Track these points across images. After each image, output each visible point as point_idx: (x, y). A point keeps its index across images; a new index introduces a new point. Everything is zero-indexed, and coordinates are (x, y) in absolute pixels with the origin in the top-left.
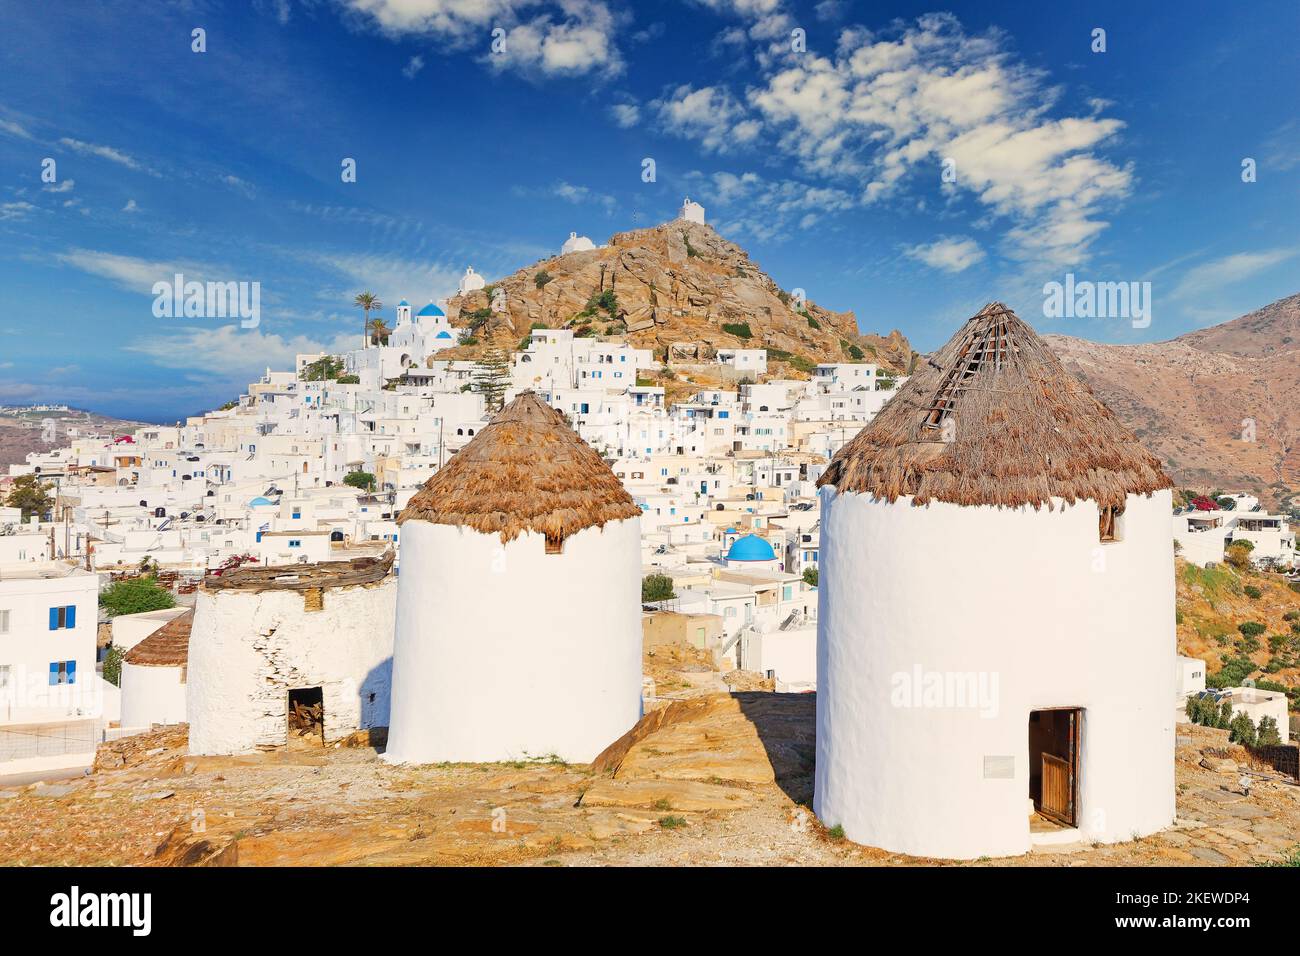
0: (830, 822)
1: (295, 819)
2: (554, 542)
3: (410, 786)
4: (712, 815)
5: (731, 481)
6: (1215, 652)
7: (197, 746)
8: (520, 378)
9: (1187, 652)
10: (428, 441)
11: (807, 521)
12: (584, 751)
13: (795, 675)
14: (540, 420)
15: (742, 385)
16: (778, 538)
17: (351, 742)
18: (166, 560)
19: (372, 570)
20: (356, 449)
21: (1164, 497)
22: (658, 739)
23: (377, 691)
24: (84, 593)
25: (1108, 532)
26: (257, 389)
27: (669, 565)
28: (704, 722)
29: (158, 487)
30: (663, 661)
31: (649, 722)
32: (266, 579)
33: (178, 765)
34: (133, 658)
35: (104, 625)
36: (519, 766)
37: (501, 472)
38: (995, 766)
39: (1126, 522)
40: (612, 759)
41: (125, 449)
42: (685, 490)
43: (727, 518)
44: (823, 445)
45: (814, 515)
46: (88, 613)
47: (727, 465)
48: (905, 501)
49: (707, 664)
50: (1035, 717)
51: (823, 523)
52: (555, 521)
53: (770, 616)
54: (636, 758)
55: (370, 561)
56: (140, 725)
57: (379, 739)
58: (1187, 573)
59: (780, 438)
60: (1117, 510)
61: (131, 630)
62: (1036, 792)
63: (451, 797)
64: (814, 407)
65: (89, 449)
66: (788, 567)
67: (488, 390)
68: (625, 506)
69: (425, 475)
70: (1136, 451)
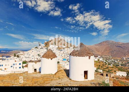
0: (70, 78)
1: (35, 78)
2: (51, 59)
3: (42, 75)
4: (62, 78)
5: (63, 55)
6: (97, 67)
7: (28, 73)
8: (49, 48)
9: (95, 67)
10: (43, 52)
11: (68, 58)
12: (54, 73)
13: (68, 68)
14: (50, 51)
15: (64, 48)
16: (66, 59)
17: (38, 73)
18: (26, 60)
19: (39, 61)
20: (38, 53)
21: (93, 56)
22: (59, 73)
23: (40, 69)
24: (21, 62)
25: (89, 59)
26: (32, 49)
27: (59, 61)
28: (62, 71)
29: (26, 55)
30: (59, 67)
31: (58, 72)
32: (33, 62)
33: (27, 74)
34: (24, 67)
35: (22, 65)
36: (49, 74)
37: (48, 54)
38: (82, 75)
39: (91, 58)
40: (55, 74)
41: (24, 53)
42: (60, 56)
43: (63, 58)
44: (70, 52)
45: (69, 57)
46: (22, 64)
47: (63, 54)
48: (75, 56)
49: (62, 68)
50: (84, 71)
51: (70, 58)
52: (51, 58)
53: (66, 64)
54: (57, 74)
55: (39, 60)
56: (25, 71)
57: (40, 72)
58: (95, 61)
59: (66, 52)
60: (90, 57)
61: (24, 65)
62: (84, 77)
63: (45, 76)
64: (69, 50)
65: (21, 53)
66: (67, 61)
67: (47, 49)
68: (56, 57)
69: (43, 55)
70: (91, 53)
